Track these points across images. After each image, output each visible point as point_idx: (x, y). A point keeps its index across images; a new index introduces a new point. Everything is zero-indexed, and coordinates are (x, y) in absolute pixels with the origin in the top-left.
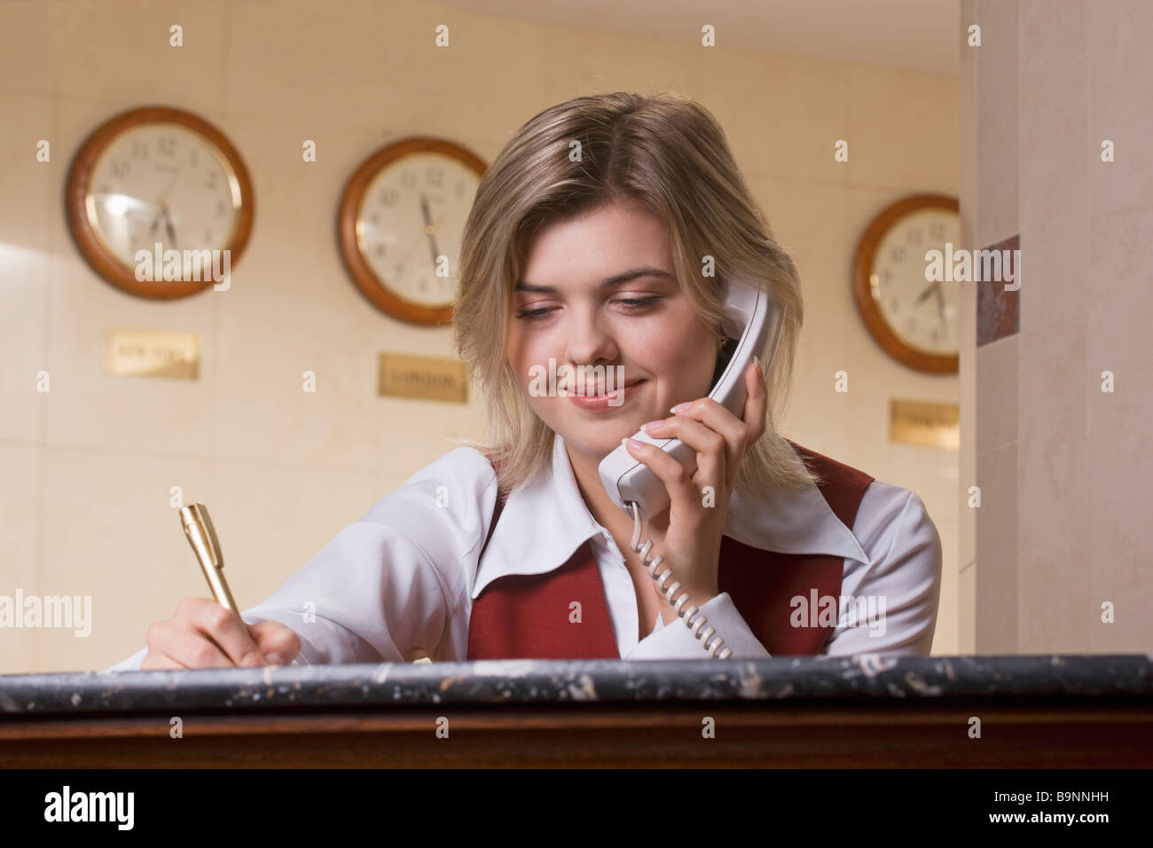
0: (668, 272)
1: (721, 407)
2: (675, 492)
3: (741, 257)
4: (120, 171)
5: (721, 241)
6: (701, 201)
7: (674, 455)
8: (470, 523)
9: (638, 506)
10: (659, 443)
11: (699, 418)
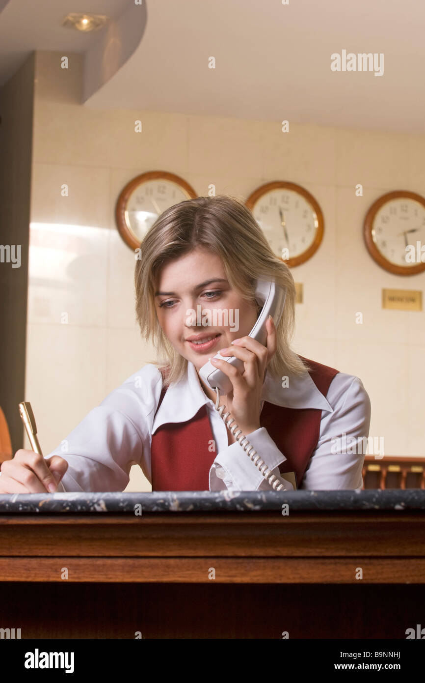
0: (224, 279)
1: (254, 340)
2: (234, 381)
3: (261, 268)
4: (140, 201)
5: (249, 261)
6: (238, 244)
7: (233, 364)
8: (149, 401)
9: (219, 389)
10: (226, 359)
11: (244, 346)
